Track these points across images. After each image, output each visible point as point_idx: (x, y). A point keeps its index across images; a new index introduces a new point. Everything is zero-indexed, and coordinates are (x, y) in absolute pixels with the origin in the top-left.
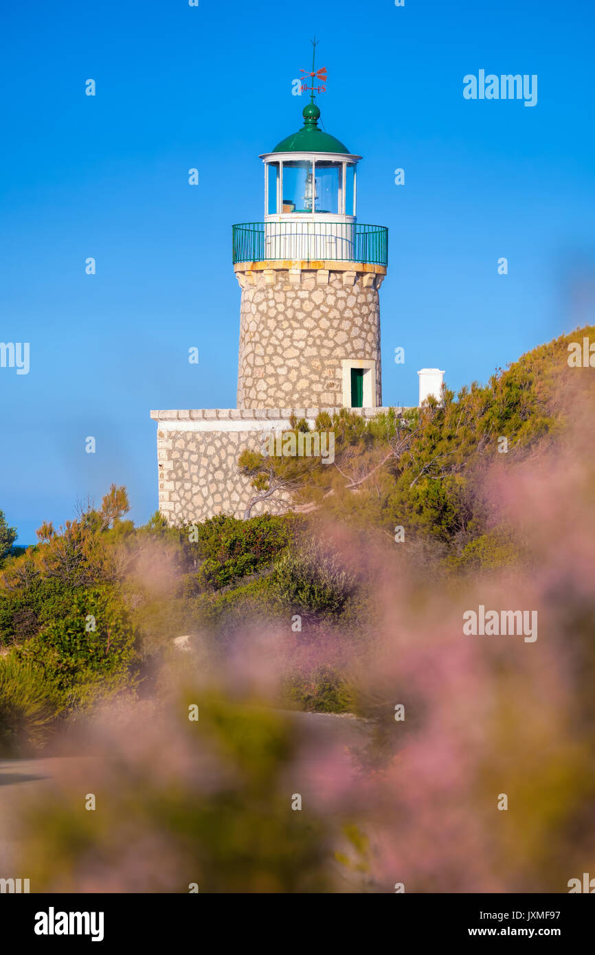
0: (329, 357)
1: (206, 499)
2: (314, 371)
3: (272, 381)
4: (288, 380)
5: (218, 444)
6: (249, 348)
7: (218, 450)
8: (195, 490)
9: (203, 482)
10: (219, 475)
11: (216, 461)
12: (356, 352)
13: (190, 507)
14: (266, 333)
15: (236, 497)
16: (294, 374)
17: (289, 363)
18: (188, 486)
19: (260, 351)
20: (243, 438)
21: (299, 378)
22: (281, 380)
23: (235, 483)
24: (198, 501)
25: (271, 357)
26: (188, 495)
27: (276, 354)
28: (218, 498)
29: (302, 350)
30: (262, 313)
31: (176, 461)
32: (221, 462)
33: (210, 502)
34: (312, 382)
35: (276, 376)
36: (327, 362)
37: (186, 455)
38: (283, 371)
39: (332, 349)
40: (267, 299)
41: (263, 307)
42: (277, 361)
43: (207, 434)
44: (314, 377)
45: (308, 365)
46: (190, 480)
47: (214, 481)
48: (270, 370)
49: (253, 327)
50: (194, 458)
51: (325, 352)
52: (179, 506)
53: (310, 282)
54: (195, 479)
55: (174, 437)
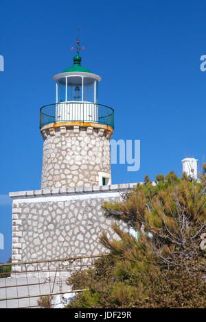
0: (93, 170)
1: (42, 241)
2: (85, 177)
3: (64, 182)
4: (72, 181)
5: (51, 209)
6: (51, 166)
7: (50, 213)
8: (35, 235)
9: (40, 231)
10: (51, 227)
11: (49, 219)
12: (104, 168)
13: (31, 246)
14: (61, 158)
15: (61, 239)
16: (76, 178)
17: (74, 173)
18: (30, 233)
19: (57, 167)
20: (67, 205)
21: (79, 180)
22: (69, 181)
23: (61, 231)
24: (37, 242)
25: (63, 170)
26: (31, 239)
27: (66, 168)
28: (50, 240)
29: (80, 166)
30: (58, 148)
31: (23, 220)
32: (52, 219)
33: (45, 242)
34: (85, 183)
35: (66, 179)
36: (92, 173)
37: (30, 216)
38: (70, 177)
39: (94, 166)
40: (61, 141)
41: (59, 145)
42: (67, 172)
43: (44, 204)
44: (86, 180)
45: (83, 174)
46: (32, 230)
47: (48, 230)
48: (63, 176)
49: (53, 155)
50: (35, 218)
51: (91, 167)
52: (24, 246)
53: (83, 133)
54: (35, 229)
55: (22, 206)
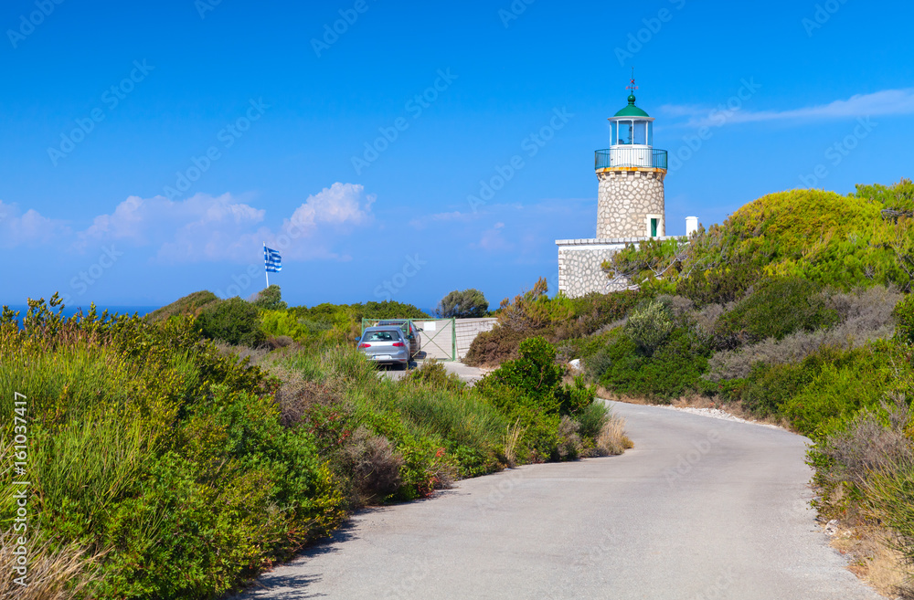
0: (641, 213)
1: (581, 284)
2: (633, 220)
3: (613, 225)
4: (621, 224)
5: (588, 256)
6: (603, 209)
7: (588, 259)
8: (576, 279)
9: (580, 275)
10: (588, 272)
11: (587, 265)
12: (653, 210)
13: (574, 288)
14: (611, 202)
15: (596, 283)
16: (624, 221)
17: (622, 216)
18: (573, 278)
19: (607, 210)
20: (600, 253)
21: (626, 223)
22: (618, 224)
23: (596, 276)
24: (578, 285)
25: (613, 213)
26: (573, 282)
27: (615, 212)
28: (588, 284)
29: (627, 210)
30: (609, 192)
31: (567, 265)
32: (589, 265)
33: (583, 285)
34: (632, 225)
35: (615, 222)
36: (640, 216)
37: (572, 262)
38: (618, 220)
39: (642, 209)
40: (611, 186)
41: (609, 189)
42: (616, 215)
43: (583, 251)
44: (634, 223)
45: (630, 217)
46: (574, 275)
47: (586, 275)
48: (612, 220)
49: (604, 199)
50: (576, 264)
51: (638, 211)
52: (568, 288)
53: (631, 177)
54: (576, 274)
55: (566, 253)
